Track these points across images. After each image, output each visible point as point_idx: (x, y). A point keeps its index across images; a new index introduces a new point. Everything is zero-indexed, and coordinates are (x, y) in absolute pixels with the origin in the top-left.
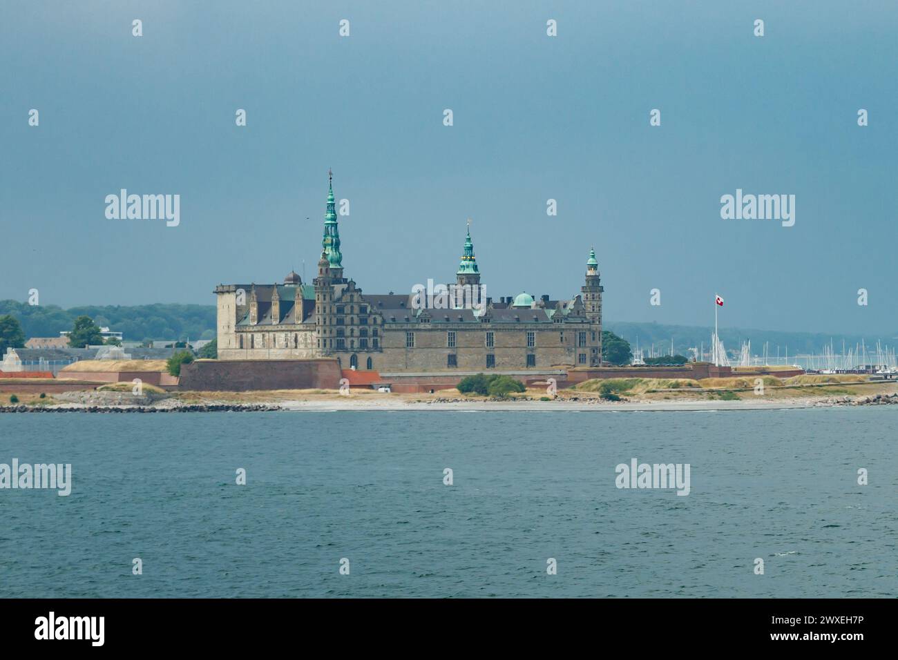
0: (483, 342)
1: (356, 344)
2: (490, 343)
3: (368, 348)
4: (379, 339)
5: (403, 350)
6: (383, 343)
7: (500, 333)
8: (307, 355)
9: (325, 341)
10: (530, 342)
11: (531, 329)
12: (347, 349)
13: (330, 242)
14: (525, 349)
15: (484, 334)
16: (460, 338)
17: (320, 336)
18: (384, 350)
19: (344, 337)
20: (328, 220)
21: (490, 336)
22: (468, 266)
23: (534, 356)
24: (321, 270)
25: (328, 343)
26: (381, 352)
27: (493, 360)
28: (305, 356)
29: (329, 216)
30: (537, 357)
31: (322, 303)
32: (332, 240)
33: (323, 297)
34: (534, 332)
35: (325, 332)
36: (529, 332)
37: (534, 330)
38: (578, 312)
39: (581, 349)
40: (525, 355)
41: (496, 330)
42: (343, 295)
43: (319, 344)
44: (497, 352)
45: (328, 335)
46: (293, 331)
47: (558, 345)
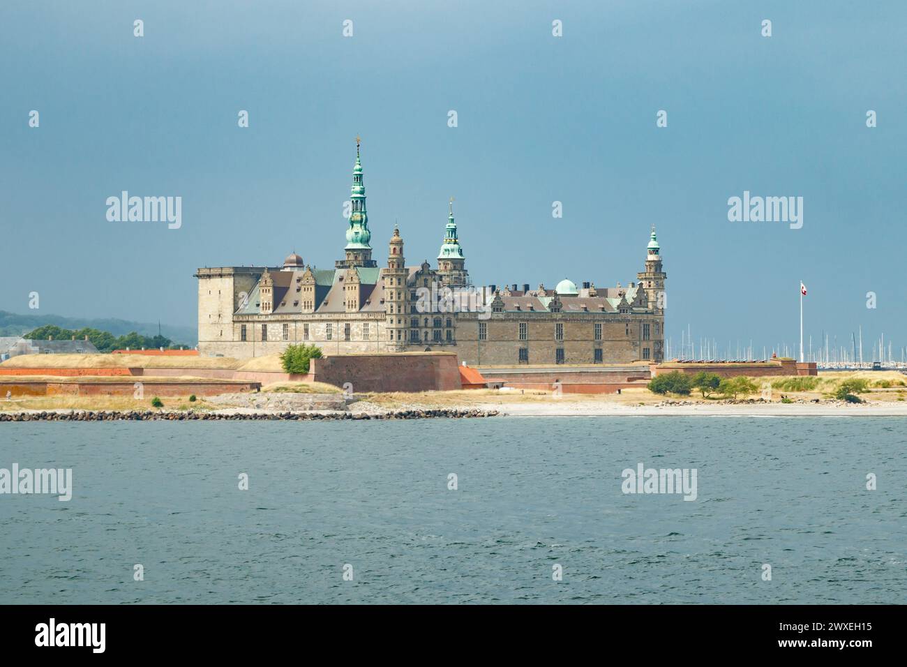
0: (553, 334)
1: (430, 337)
2: (560, 335)
3: (442, 340)
4: (452, 330)
5: (476, 343)
6: (456, 335)
7: (569, 325)
8: (367, 349)
9: (399, 332)
10: (598, 336)
11: (599, 321)
12: (421, 341)
13: (359, 219)
14: (592, 343)
15: (554, 325)
16: (532, 330)
17: (394, 326)
18: (457, 343)
19: (418, 327)
20: (357, 193)
21: (559, 327)
22: (453, 250)
23: (601, 350)
24: (395, 249)
25: (403, 334)
26: (455, 345)
27: (563, 355)
28: (363, 349)
29: (358, 188)
30: (604, 351)
31: (396, 288)
32: (361, 216)
33: (397, 282)
34: (602, 323)
35: (399, 321)
36: (596, 323)
37: (601, 321)
38: (641, 301)
39: (645, 343)
40: (592, 349)
41: (566, 320)
42: (417, 278)
43: (392, 336)
44: (566, 346)
45: (402, 325)
46: (343, 320)
47: (624, 338)
